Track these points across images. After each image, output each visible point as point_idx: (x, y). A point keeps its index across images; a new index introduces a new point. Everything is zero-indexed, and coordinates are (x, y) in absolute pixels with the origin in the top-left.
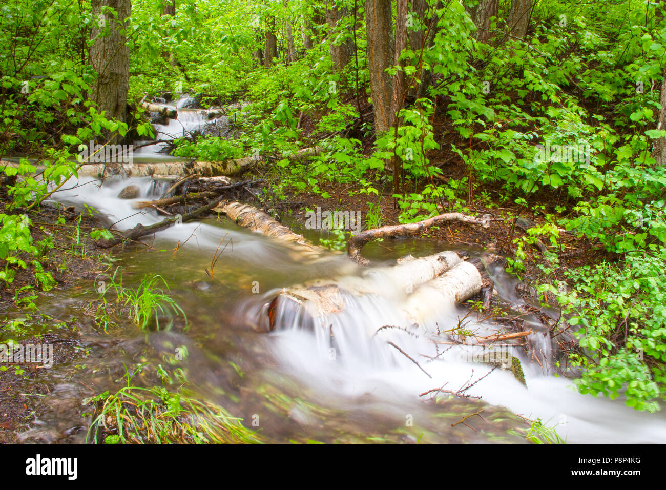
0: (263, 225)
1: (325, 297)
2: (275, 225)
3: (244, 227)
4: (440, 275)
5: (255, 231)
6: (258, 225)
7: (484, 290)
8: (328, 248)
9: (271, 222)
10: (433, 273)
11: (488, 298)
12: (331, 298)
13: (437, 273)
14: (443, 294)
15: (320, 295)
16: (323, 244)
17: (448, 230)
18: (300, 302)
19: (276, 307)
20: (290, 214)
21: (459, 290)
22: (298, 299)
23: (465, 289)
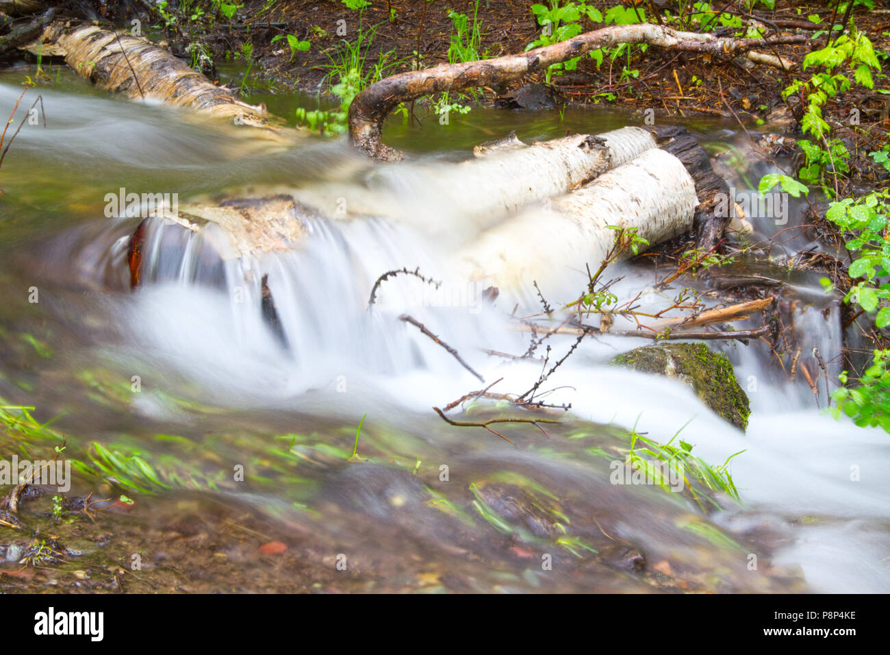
0: (160, 85)
1: (260, 219)
2: (192, 82)
3: (110, 90)
4: (584, 183)
5: (139, 99)
6: (149, 84)
7: (703, 217)
8: (318, 132)
9: (182, 73)
10: (564, 179)
11: (711, 236)
12: (275, 224)
13: (576, 179)
14: (579, 225)
15: (248, 217)
16: (306, 123)
17: (672, 79)
18: (194, 227)
19: (142, 242)
20: (248, 58)
21: (625, 217)
22: (191, 222)
23: (644, 215)
